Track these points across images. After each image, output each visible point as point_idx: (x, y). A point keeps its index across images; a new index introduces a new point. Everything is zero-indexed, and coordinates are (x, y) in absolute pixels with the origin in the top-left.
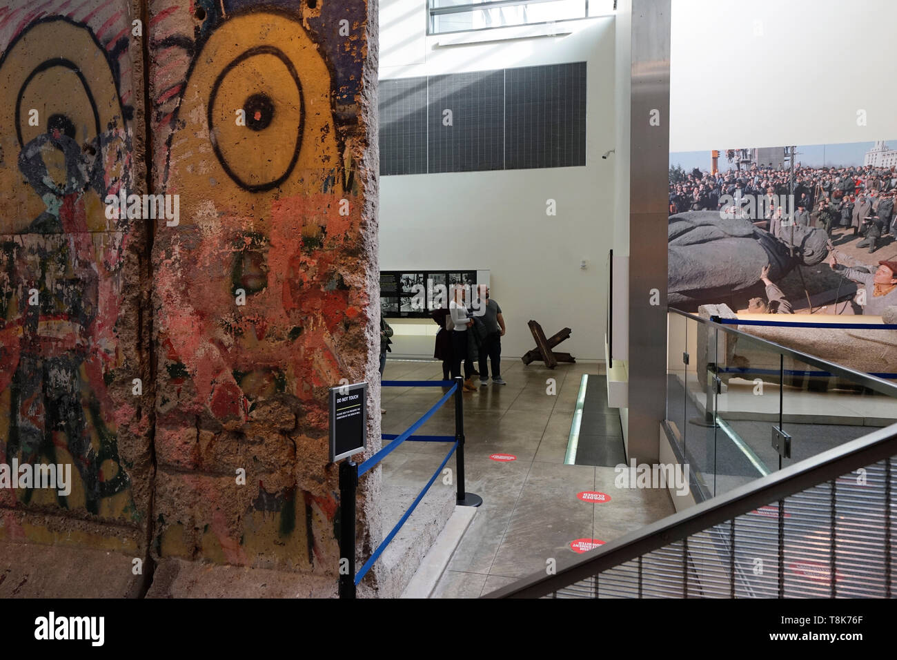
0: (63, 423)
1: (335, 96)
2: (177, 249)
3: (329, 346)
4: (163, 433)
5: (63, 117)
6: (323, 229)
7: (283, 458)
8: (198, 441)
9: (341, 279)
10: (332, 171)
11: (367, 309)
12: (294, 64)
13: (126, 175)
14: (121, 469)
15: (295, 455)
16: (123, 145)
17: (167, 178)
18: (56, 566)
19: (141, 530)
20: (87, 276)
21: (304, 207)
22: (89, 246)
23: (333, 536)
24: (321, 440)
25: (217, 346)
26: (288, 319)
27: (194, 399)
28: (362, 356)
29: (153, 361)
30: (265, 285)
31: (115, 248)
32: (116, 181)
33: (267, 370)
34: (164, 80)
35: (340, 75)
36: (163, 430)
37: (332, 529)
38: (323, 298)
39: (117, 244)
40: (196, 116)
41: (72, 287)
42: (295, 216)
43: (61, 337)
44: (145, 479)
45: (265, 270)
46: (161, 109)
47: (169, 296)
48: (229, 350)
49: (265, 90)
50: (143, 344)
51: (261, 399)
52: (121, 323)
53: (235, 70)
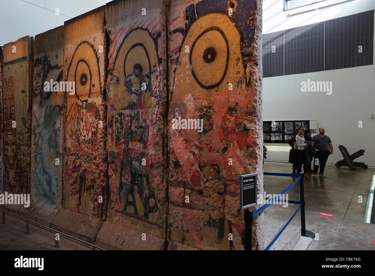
0: (137, 182)
1: (242, 45)
2: (177, 114)
3: (240, 156)
4: (172, 189)
5: (138, 65)
6: (237, 104)
7: (219, 204)
8: (184, 194)
9: (245, 126)
10: (241, 78)
11: (257, 139)
12: (224, 33)
13: (159, 85)
14: (156, 202)
15: (224, 204)
16: (158, 73)
17: (174, 85)
18: (134, 237)
19: (163, 228)
20: (145, 125)
21: (229, 95)
22: (146, 113)
23: (241, 243)
24: (236, 198)
25: (192, 154)
26: (221, 144)
27: (183, 176)
28: (254, 161)
29: (168, 160)
30: (212, 129)
31: (155, 114)
32: (156, 87)
33: (213, 165)
34: (174, 46)
35: (245, 35)
36: (171, 188)
37: (241, 239)
38: (237, 134)
39: (156, 112)
40: (185, 59)
41: (140, 130)
42: (225, 98)
43: (136, 149)
44: (165, 207)
45: (212, 122)
46: (172, 58)
47: (174, 133)
48: (197, 156)
49: (212, 46)
50: (164, 152)
51: (210, 178)
52: (157, 144)
53: (200, 39)
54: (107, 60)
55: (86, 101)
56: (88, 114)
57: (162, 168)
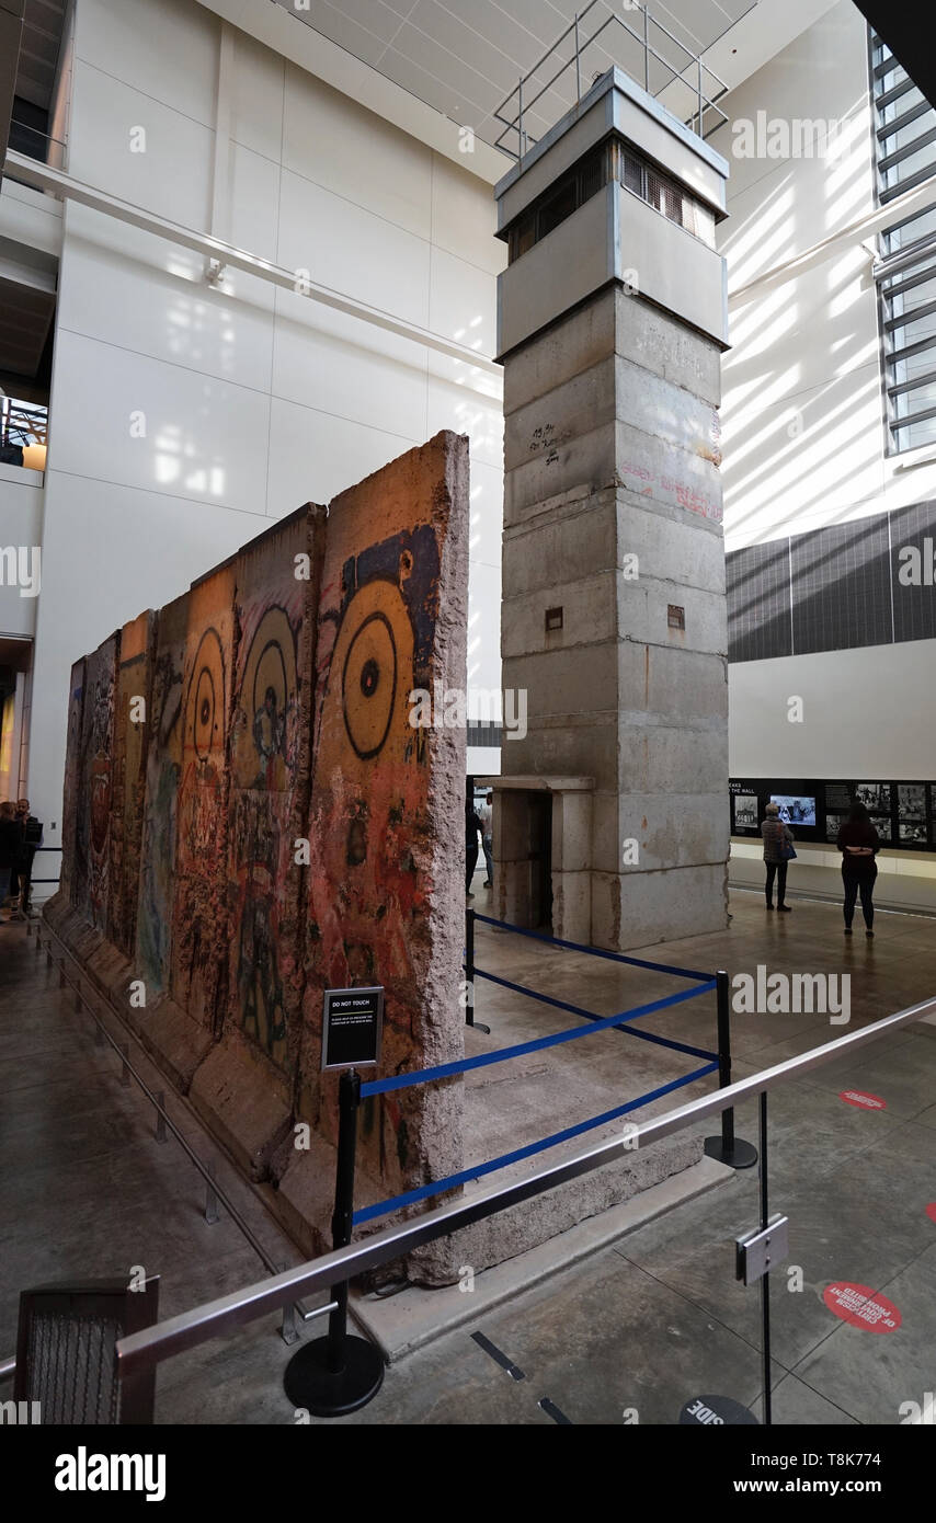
0: (260, 962)
1: (416, 659)
2: (320, 810)
3: (402, 932)
4: (308, 991)
5: (272, 689)
6: (403, 802)
9: (412, 859)
10: (411, 741)
11: (431, 897)
12: (393, 628)
13: (296, 741)
14: (283, 1016)
16: (297, 712)
17: (318, 743)
19: (291, 1082)
21: (393, 778)
22: (277, 803)
23: (397, 1152)
24: (398, 1036)
25: (336, 913)
26: (377, 896)
27: (322, 962)
28: (427, 950)
29: (304, 919)
30: (366, 856)
31: (288, 807)
32: (291, 744)
33: (363, 947)
34: (323, 650)
35: (421, 636)
36: (308, 987)
37: (396, 1143)
38: (400, 878)
39: (289, 803)
40: (336, 684)
41: (268, 839)
42: (386, 786)
43: (262, 883)
44: (295, 1033)
45: (366, 841)
46: (320, 678)
48: (343, 919)
49: (374, 656)
53: (359, 638)
54: (234, 673)
55: (206, 760)
56: (208, 790)
57: (295, 935)
